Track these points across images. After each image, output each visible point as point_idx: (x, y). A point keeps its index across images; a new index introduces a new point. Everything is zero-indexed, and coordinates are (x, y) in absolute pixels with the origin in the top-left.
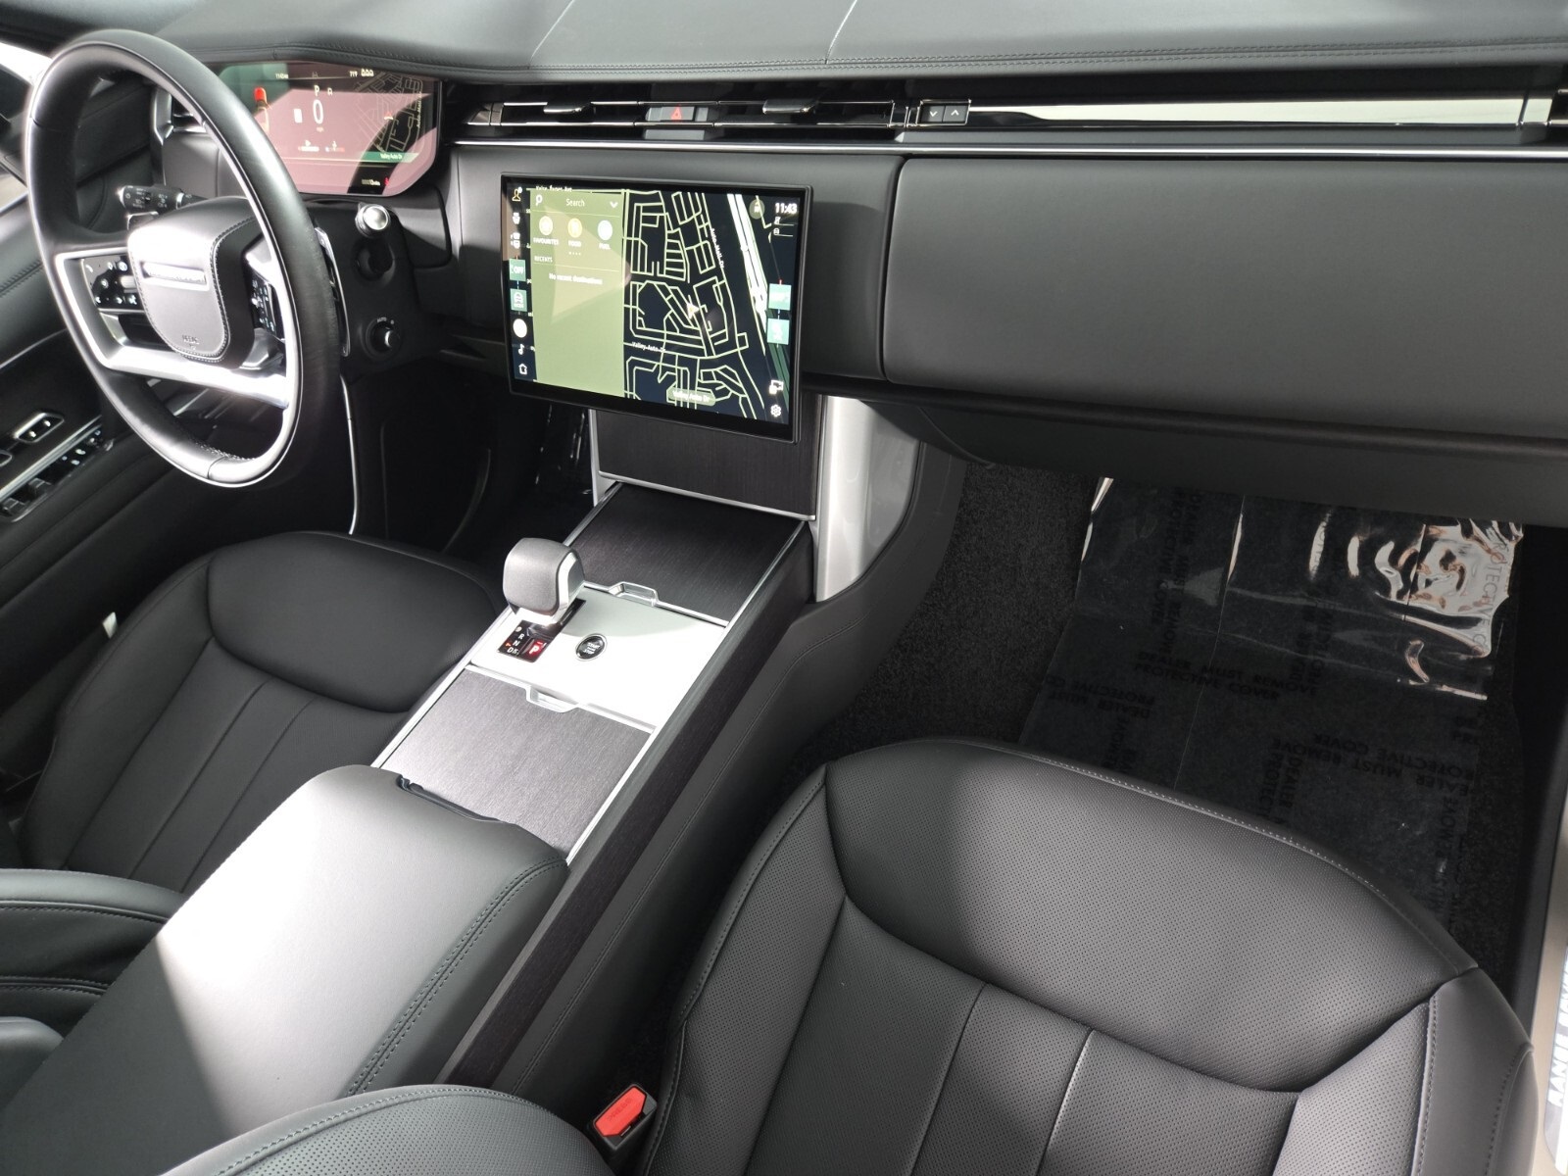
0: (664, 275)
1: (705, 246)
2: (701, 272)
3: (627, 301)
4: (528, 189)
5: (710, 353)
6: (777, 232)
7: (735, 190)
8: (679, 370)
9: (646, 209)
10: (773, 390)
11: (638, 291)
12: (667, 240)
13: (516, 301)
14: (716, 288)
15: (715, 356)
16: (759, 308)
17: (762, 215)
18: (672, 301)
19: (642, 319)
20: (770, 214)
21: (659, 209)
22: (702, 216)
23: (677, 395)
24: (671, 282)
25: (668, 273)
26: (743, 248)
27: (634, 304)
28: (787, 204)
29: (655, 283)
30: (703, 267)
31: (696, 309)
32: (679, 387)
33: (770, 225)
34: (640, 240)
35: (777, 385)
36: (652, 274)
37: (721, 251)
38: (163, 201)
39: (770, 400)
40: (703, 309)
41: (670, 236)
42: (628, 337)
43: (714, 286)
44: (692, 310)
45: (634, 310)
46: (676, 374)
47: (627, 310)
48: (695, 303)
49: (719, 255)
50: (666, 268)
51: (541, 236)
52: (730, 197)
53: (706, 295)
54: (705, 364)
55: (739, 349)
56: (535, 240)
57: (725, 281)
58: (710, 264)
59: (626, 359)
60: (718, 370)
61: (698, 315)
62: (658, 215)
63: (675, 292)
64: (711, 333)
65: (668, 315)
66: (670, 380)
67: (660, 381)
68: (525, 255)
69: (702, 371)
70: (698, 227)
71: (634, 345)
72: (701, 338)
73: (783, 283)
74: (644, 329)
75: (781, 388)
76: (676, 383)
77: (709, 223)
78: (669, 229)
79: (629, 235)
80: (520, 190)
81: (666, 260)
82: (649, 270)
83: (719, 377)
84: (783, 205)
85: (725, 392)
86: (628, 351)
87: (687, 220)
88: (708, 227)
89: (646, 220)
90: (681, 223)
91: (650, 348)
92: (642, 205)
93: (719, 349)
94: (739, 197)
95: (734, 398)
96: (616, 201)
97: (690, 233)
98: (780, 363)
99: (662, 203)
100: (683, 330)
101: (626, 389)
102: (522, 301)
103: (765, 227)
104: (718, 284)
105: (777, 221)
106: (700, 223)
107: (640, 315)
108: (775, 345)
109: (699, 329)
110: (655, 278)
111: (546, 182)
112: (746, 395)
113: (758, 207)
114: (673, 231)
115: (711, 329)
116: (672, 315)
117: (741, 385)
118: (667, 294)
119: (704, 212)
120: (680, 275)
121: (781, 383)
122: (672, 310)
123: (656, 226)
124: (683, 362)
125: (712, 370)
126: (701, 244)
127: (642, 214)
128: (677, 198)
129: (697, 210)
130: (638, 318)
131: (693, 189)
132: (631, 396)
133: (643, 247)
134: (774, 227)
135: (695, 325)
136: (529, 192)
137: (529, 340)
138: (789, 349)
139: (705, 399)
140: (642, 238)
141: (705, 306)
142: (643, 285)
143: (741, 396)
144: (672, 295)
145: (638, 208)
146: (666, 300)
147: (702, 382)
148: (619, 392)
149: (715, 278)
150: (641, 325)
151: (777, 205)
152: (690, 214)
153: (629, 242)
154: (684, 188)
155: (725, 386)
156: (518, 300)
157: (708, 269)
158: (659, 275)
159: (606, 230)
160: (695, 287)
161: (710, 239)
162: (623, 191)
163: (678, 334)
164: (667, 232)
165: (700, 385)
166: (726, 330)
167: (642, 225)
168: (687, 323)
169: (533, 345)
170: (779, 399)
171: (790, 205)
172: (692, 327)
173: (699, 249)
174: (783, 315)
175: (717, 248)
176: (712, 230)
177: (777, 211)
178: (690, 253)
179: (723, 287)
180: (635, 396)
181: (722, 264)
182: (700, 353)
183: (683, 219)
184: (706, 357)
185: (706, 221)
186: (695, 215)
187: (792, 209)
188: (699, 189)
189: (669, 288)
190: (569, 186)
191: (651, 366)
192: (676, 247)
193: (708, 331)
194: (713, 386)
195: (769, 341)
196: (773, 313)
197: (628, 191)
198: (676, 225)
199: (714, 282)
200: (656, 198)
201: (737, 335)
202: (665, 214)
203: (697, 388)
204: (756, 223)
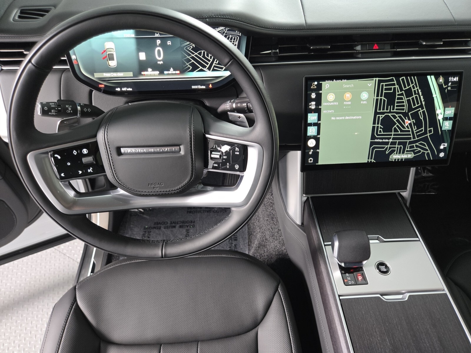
0: (395, 111)
1: (416, 97)
2: (413, 107)
3: (374, 123)
4: (320, 82)
5: (414, 138)
6: (449, 88)
7: (431, 74)
8: (398, 147)
9: (386, 85)
10: (442, 147)
11: (381, 118)
12: (397, 97)
13: (310, 131)
14: (420, 113)
15: (417, 139)
16: (440, 117)
17: (443, 83)
18: (398, 121)
19: (381, 130)
20: (446, 82)
21: (394, 85)
22: (415, 85)
23: (395, 157)
24: (397, 113)
25: (396, 109)
26: (434, 96)
27: (378, 124)
28: (454, 77)
29: (390, 114)
30: (414, 105)
31: (410, 122)
32: (397, 153)
33: (447, 86)
34: (383, 98)
35: (444, 145)
36: (389, 111)
37: (423, 98)
38: (70, 109)
39: (440, 151)
40: (413, 122)
41: (398, 95)
42: (373, 137)
43: (419, 112)
44: (407, 122)
45: (378, 127)
46: (396, 149)
47: (374, 127)
48: (409, 119)
49: (422, 100)
50: (396, 108)
51: (328, 102)
52: (429, 77)
53: (415, 116)
54: (410, 143)
55: (428, 135)
56: (324, 104)
57: (425, 109)
58: (418, 103)
59: (370, 146)
60: (417, 144)
61: (410, 124)
62: (393, 87)
63: (400, 117)
64: (415, 130)
65: (395, 126)
66: (393, 152)
67: (387, 153)
68: (318, 111)
69: (409, 146)
70: (413, 90)
71: (376, 140)
72: (411, 133)
73: (451, 107)
74: (382, 133)
75: (446, 146)
76: (395, 152)
77: (418, 88)
78: (398, 92)
79: (378, 96)
80: (316, 83)
81: (396, 104)
82: (387, 109)
83: (417, 146)
84: (452, 78)
85: (420, 151)
86: (372, 144)
87: (407, 88)
88: (418, 90)
89: (386, 89)
90: (404, 89)
91: (384, 140)
92: (384, 84)
93: (418, 136)
94: (433, 77)
95: (424, 153)
96: (371, 84)
97: (409, 93)
98: (447, 137)
99: (395, 82)
100: (401, 131)
101: (368, 159)
102: (314, 131)
103: (444, 87)
104: (421, 111)
105: (450, 84)
106: (414, 88)
107: (381, 128)
108: (445, 130)
109: (410, 129)
110: (390, 112)
111: (331, 78)
112: (429, 151)
113: (441, 80)
114: (400, 93)
115: (416, 129)
116: (397, 126)
117: (427, 148)
118: (395, 117)
119: (416, 84)
120: (403, 109)
121: (446, 144)
122: (398, 124)
123: (392, 91)
124: (400, 144)
125: (414, 145)
126: (414, 96)
127: (384, 87)
128: (403, 80)
129: (412, 83)
130: (379, 129)
131: (410, 75)
132: (371, 161)
133: (384, 101)
134: (448, 86)
135: (408, 128)
136: (322, 83)
137: (317, 146)
138: (451, 132)
139: (410, 156)
140: (384, 97)
141: (414, 120)
142: (383, 116)
143: (426, 152)
144: (398, 118)
145: (383, 85)
146: (395, 120)
147: (409, 149)
148: (365, 160)
149: (420, 109)
150: (380, 132)
151: (450, 78)
152: (409, 85)
153: (377, 100)
154: (406, 75)
155: (419, 149)
156: (312, 131)
157: (417, 106)
158: (392, 111)
159: (365, 96)
160: (409, 113)
161: (418, 94)
162: (374, 79)
163: (399, 133)
164: (397, 93)
165: (407, 151)
166: (423, 128)
167: (384, 92)
168: (404, 127)
169: (319, 149)
170: (444, 150)
171: (455, 78)
172: (407, 129)
173: (413, 99)
174: (450, 119)
175: (422, 97)
176: (420, 91)
177: (450, 81)
178: (409, 101)
179: (424, 112)
180: (373, 160)
181: (423, 103)
182: (410, 138)
183: (405, 87)
184: (412, 140)
185: (417, 87)
186: (411, 86)
187: (456, 79)
188: (414, 75)
189: (397, 115)
190: (344, 79)
191: (383, 148)
192: (402, 99)
193: (414, 130)
194: (413, 151)
195: (443, 129)
196: (445, 119)
197: (377, 79)
198: (401, 90)
199: (420, 110)
200: (392, 80)
201: (428, 129)
202: (397, 86)
203: (405, 152)
204: (440, 86)
